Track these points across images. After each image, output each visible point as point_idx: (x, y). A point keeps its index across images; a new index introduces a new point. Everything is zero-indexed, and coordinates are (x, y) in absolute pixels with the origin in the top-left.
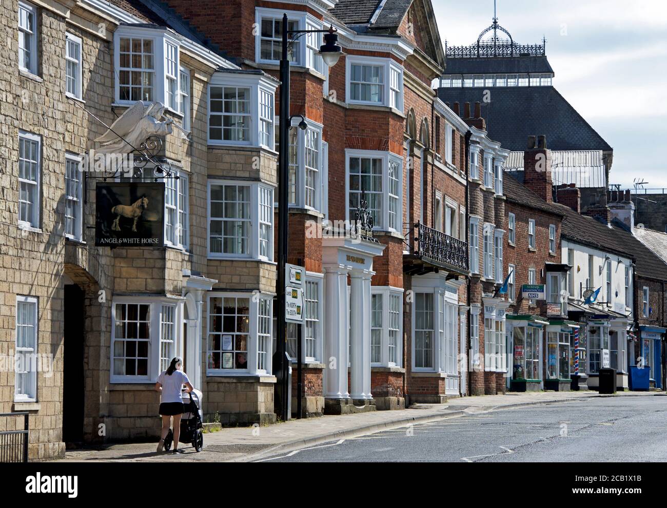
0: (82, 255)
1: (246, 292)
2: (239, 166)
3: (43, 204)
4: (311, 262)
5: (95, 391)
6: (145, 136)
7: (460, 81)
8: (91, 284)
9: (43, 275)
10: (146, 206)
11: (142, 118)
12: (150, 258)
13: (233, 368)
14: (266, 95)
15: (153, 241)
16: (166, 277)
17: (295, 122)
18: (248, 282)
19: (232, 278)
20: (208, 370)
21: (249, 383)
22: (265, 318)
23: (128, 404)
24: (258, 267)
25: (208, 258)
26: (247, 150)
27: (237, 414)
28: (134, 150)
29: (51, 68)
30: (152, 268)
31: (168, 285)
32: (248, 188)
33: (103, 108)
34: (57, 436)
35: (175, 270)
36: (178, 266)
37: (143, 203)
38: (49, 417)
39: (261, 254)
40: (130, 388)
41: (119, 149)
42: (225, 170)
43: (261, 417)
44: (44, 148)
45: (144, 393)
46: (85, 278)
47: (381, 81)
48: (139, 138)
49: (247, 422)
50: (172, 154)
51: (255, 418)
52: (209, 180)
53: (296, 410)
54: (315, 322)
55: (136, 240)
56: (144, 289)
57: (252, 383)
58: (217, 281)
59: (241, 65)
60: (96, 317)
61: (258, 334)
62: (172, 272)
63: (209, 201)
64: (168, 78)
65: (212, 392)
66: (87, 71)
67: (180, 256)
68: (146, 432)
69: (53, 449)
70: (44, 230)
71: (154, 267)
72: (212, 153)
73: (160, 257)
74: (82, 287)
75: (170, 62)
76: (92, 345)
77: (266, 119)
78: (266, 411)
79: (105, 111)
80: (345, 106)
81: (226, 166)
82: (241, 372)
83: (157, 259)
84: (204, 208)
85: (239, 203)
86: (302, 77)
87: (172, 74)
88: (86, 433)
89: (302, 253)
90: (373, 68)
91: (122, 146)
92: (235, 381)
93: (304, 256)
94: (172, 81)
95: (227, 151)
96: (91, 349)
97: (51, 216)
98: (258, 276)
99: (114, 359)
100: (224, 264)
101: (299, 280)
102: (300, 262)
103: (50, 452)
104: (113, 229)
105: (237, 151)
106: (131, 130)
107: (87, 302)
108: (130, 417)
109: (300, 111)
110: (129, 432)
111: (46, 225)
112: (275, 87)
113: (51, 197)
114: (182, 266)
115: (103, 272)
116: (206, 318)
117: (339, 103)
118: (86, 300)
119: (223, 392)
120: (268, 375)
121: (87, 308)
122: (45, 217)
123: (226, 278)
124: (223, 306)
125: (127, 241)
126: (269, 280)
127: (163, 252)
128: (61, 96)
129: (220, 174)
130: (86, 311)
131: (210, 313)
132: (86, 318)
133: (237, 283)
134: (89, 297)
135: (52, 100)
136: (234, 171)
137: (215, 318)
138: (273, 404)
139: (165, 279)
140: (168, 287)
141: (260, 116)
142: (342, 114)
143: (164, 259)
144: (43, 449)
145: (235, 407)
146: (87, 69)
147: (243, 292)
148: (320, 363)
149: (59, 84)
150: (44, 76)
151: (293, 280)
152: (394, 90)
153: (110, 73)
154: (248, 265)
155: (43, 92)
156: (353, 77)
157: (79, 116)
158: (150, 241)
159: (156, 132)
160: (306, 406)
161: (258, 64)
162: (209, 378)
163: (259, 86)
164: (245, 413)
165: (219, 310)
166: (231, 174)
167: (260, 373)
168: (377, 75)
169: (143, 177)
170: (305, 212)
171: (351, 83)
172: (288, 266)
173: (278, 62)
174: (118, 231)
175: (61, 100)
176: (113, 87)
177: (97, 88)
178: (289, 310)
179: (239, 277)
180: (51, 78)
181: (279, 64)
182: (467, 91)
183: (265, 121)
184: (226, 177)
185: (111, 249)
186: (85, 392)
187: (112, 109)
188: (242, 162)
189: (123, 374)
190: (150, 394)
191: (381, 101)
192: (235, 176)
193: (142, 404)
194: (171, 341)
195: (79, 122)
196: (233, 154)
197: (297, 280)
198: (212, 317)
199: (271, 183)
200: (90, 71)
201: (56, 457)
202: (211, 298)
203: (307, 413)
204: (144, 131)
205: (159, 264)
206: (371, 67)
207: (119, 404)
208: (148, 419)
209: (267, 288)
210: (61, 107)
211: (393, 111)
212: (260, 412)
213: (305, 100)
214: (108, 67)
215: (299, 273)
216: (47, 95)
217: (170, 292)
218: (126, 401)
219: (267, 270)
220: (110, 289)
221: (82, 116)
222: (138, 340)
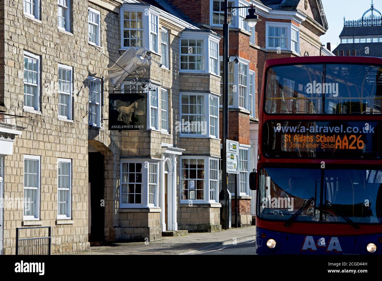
0: (101, 135)
1: (202, 156)
2: (198, 84)
3: (74, 106)
4: (243, 138)
5: (110, 213)
6: (136, 67)
7: (352, 40)
8: (107, 152)
9: (75, 146)
10: (137, 107)
11: (134, 57)
12: (141, 137)
13: (195, 199)
14: (214, 44)
15: (141, 127)
16: (151, 147)
17: (231, 59)
18: (204, 150)
19: (194, 148)
20: (181, 200)
21: (205, 207)
22: (214, 171)
23: (130, 220)
24: (209, 142)
25: (180, 137)
26: (203, 75)
27: (198, 225)
28: (129, 75)
29: (79, 28)
30: (143, 142)
31: (152, 152)
32: (203, 96)
33: (114, 51)
34: (85, 239)
35: (157, 143)
36: (159, 141)
37: (135, 105)
38: (80, 228)
39: (211, 134)
40: (131, 211)
41: (121, 74)
42: (189, 86)
43: (211, 227)
44: (75, 74)
45: (139, 213)
46: (104, 148)
47: (286, 36)
48: (133, 68)
49: (204, 230)
50: (154, 77)
51: (208, 228)
52: (181, 92)
53: (234, 223)
54: (246, 173)
55: (132, 126)
56: (138, 154)
57: (206, 207)
58: (185, 150)
59: (201, 27)
60: (110, 170)
61: (210, 180)
62: (155, 145)
63: (181, 104)
64: (152, 33)
65: (183, 212)
66: (103, 30)
67: (160, 135)
68: (141, 235)
69: (82, 246)
70: (75, 120)
71: (144, 142)
72: (182, 77)
73: (148, 136)
74: (102, 153)
75: (153, 25)
76: (108, 186)
77: (214, 57)
78: (215, 224)
79: (115, 53)
80: (265, 51)
81: (190, 85)
82: (199, 201)
83: (145, 137)
84: (177, 108)
85: (198, 105)
86: (236, 34)
87: (154, 32)
88: (106, 237)
89: (237, 133)
90: (281, 29)
91: (123, 73)
92: (196, 206)
93: (238, 135)
94: (155, 36)
95: (191, 76)
96: (108, 188)
97: (79, 113)
98: (209, 147)
99: (122, 194)
100: (189, 140)
101: (235, 149)
102: (236, 139)
103: (80, 248)
104: (118, 120)
105: (196, 76)
106: (128, 63)
107: (105, 162)
108: (131, 227)
109: (235, 53)
110: (131, 236)
111: (76, 118)
112: (219, 39)
113: (79, 102)
114: (161, 142)
115: (114, 144)
116: (179, 171)
117: (261, 49)
118: (105, 161)
119: (190, 213)
120: (217, 203)
121: (106, 165)
122: (75, 113)
123: (190, 148)
124: (189, 164)
125: (127, 127)
126: (216, 149)
127: (149, 133)
128: (85, 44)
129: (187, 89)
130: (105, 167)
131: (182, 168)
132: (105, 171)
133: (197, 151)
134: (106, 159)
135: (79, 47)
136: (195, 87)
137: (185, 171)
138: (219, 219)
139: (150, 148)
140: (153, 153)
141: (210, 56)
142: (263, 55)
143: (150, 137)
144: (76, 246)
145: (197, 221)
146: (104, 29)
147: (201, 156)
148: (250, 196)
149: (84, 37)
150: (74, 33)
151: (231, 149)
152: (294, 41)
153: (118, 31)
154: (204, 140)
155: (74, 42)
156: (270, 34)
157: (98, 56)
158: (139, 127)
159: (142, 64)
160: (240, 221)
161: (211, 27)
162: (181, 205)
163: (209, 39)
164: (202, 225)
165: (187, 166)
166: (193, 89)
167: (211, 202)
168: (284, 33)
169: (137, 90)
170: (239, 110)
171: (269, 38)
172: (228, 141)
173: (222, 26)
174: (121, 121)
175: (85, 47)
176: (120, 39)
177: (110, 40)
178: (229, 166)
179: (198, 147)
180: (79, 34)
181: (223, 26)
182: (356, 45)
183: (213, 58)
184: (190, 90)
185: (119, 132)
186: (105, 213)
187: (119, 52)
188: (200, 82)
189: (127, 203)
190: (143, 214)
191: (286, 47)
192: (195, 90)
193: (138, 220)
194: (155, 184)
195: (98, 59)
196: (194, 78)
197: (233, 149)
198: (183, 171)
199: (217, 94)
200: (106, 30)
201: (84, 250)
202: (182, 159)
203: (241, 225)
204: (135, 64)
205: (147, 140)
206: (280, 28)
207: (125, 220)
208: (142, 228)
209: (215, 154)
210: (85, 50)
211: (293, 53)
212: (211, 224)
213: (238, 46)
214: (117, 28)
215: (235, 145)
216: (76, 43)
217: (154, 156)
218: (129, 218)
219: (215, 143)
220: (118, 154)
221: (100, 56)
222: (135, 183)
